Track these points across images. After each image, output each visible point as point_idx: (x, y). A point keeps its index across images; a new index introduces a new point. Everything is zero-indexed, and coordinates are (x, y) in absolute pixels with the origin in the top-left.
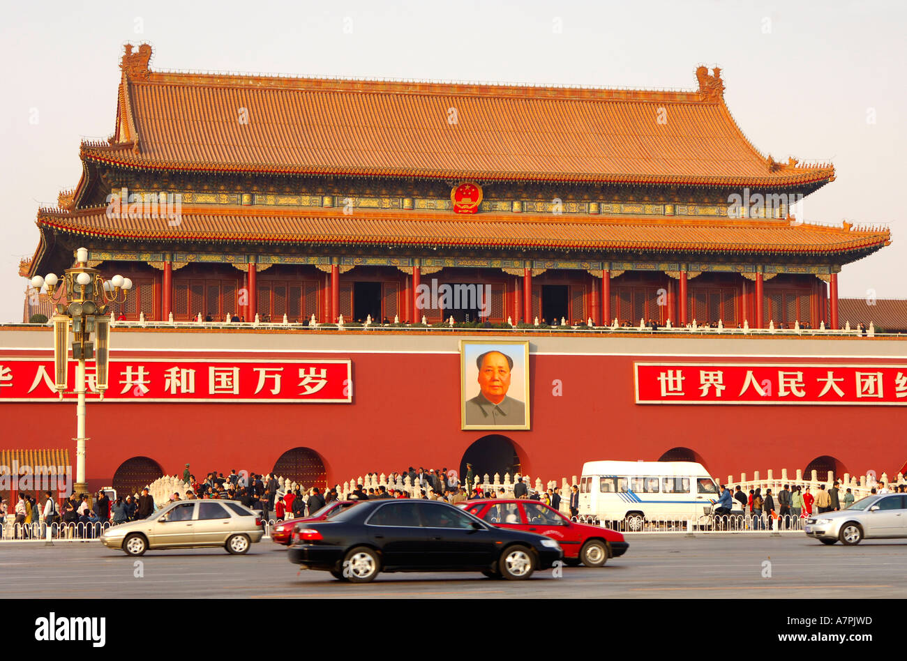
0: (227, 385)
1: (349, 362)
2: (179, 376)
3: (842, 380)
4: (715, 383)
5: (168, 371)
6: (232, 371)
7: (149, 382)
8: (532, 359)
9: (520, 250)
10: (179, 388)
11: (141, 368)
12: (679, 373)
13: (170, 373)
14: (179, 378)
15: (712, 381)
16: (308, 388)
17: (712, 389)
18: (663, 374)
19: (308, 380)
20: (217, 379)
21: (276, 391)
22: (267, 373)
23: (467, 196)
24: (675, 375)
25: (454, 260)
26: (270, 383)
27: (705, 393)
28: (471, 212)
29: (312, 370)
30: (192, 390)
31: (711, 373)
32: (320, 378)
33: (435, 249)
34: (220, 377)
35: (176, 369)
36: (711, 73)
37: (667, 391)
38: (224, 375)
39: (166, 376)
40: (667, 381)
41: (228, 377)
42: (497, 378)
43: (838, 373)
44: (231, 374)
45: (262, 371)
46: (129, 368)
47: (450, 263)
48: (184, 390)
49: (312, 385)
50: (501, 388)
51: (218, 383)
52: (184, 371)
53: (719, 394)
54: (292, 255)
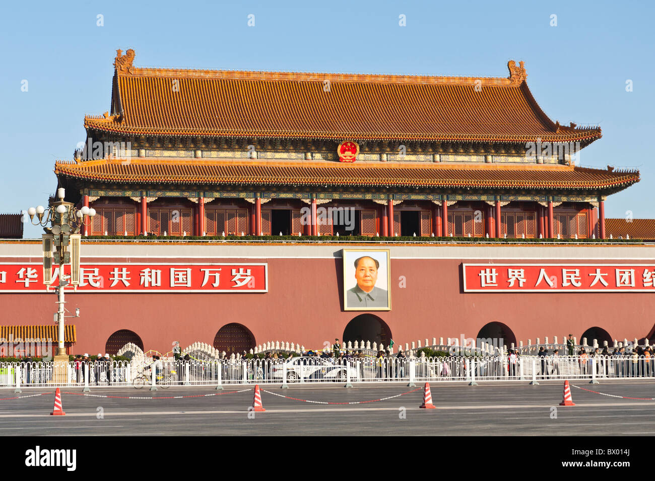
0: (183, 280)
1: (266, 265)
2: (150, 274)
4: (519, 277)
5: (143, 271)
6: (187, 271)
7: (130, 279)
8: (392, 262)
9: (384, 187)
10: (150, 283)
11: (124, 269)
12: (494, 270)
13: (144, 272)
14: (150, 276)
15: (516, 276)
16: (238, 282)
17: (517, 281)
18: (483, 272)
19: (238, 276)
20: (176, 277)
21: (216, 285)
22: (210, 272)
23: (349, 150)
24: (491, 272)
25: (339, 194)
26: (212, 279)
27: (512, 285)
28: (351, 161)
29: (241, 270)
30: (159, 284)
31: (516, 271)
32: (247, 276)
33: (326, 187)
34: (178, 275)
35: (148, 270)
36: (518, 65)
37: (486, 283)
38: (181, 274)
39: (141, 274)
40: (486, 276)
41: (183, 275)
42: (368, 275)
43: (603, 269)
44: (185, 273)
45: (207, 271)
46: (116, 269)
47: (336, 196)
48: (153, 284)
49: (241, 280)
50: (370, 282)
51: (178, 279)
52: (154, 271)
53: (522, 285)
54: (228, 191)
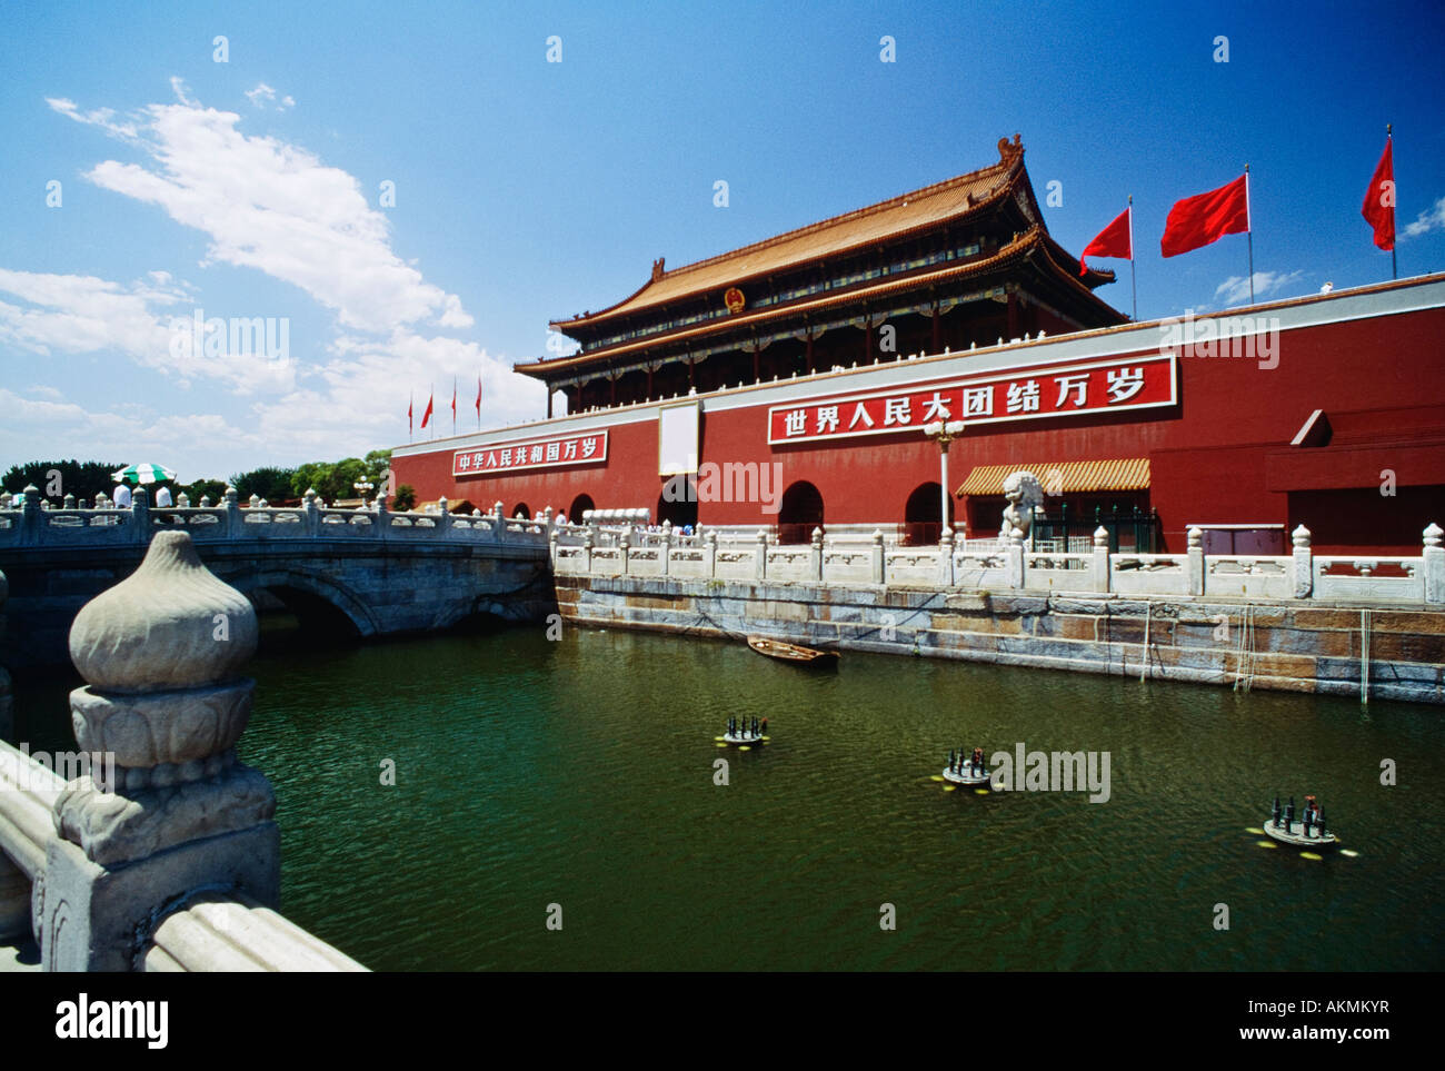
0: (554, 455)
1: (606, 433)
2: (537, 451)
3: (949, 400)
4: (830, 418)
6: (556, 446)
7: (526, 456)
8: (702, 417)
11: (524, 449)
12: (802, 412)
13: (534, 450)
14: (537, 453)
15: (828, 417)
16: (586, 453)
17: (827, 423)
18: (789, 415)
19: (587, 447)
20: (550, 452)
21: (572, 457)
24: (798, 415)
26: (571, 451)
27: (819, 431)
29: (588, 440)
30: (541, 459)
31: (828, 409)
32: (592, 446)
37: (792, 430)
39: (532, 452)
40: (792, 422)
41: (554, 450)
44: (556, 448)
45: (569, 444)
46: (520, 449)
49: (588, 451)
52: (539, 448)
53: (832, 428)
